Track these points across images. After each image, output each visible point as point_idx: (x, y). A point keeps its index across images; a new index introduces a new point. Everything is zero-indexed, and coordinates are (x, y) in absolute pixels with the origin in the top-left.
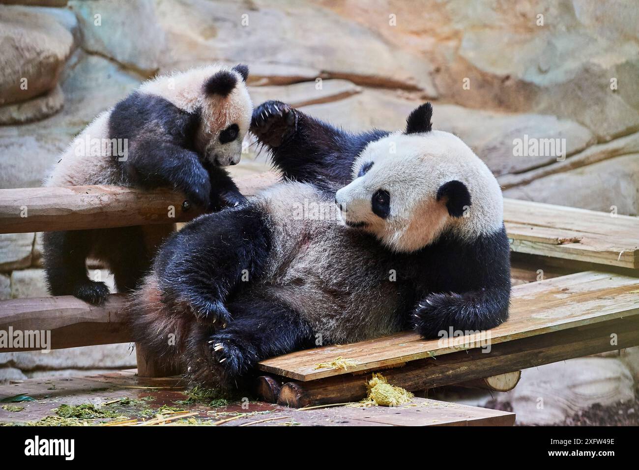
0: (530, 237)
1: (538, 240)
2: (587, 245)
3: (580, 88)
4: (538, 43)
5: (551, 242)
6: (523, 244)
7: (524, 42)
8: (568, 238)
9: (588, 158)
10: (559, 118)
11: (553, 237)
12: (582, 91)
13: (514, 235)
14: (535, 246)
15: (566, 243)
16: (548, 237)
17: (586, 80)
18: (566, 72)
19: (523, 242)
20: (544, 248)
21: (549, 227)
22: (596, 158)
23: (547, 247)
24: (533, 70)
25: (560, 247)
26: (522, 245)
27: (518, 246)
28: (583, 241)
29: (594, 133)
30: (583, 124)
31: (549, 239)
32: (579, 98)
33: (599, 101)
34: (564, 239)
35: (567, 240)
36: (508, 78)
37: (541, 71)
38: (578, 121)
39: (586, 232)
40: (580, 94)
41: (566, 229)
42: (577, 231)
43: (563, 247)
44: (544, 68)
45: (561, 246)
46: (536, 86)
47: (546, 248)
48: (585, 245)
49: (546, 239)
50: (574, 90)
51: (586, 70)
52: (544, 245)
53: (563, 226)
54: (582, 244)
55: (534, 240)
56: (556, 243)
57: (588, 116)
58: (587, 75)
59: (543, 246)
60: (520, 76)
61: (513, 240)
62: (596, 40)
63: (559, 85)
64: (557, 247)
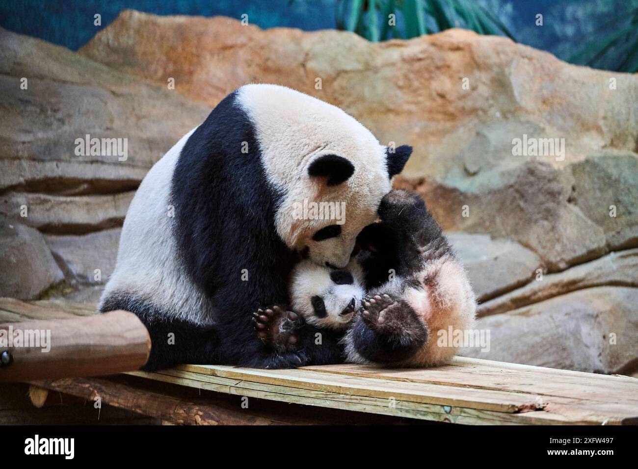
0: (475, 402)
1: (486, 407)
2: (555, 413)
3: (522, 196)
4: (463, 133)
5: (505, 409)
6: (465, 412)
7: (443, 133)
8: (528, 404)
9: (535, 293)
10: (493, 238)
11: (507, 403)
12: (526, 201)
13: (451, 400)
14: (481, 415)
15: (526, 410)
16: (500, 402)
17: (531, 184)
18: (503, 174)
19: (465, 410)
20: (495, 418)
21: (499, 390)
22: (546, 293)
23: (499, 417)
24: (457, 171)
25: (517, 417)
26: (463, 414)
27: (457, 416)
28: (548, 407)
29: (542, 258)
30: (527, 246)
31: (502, 406)
32: (522, 210)
33: (549, 215)
34: (523, 406)
35: (526, 407)
36: (421, 182)
37: (468, 174)
38: (521, 242)
39: (551, 396)
40: (522, 204)
41: (523, 392)
42: (539, 394)
43: (522, 417)
44: (472, 169)
45: (520, 415)
46: (461, 194)
47: (498, 419)
48: (551, 413)
49: (497, 405)
50: (515, 198)
51: (531, 172)
52: (495, 414)
53: (517, 388)
54: (548, 412)
55: (480, 407)
56: (511, 410)
57: (534, 235)
58: (532, 179)
59: (493, 415)
60: (439, 180)
61: (451, 407)
62: (543, 130)
63: (493, 192)
64: (514, 417)
